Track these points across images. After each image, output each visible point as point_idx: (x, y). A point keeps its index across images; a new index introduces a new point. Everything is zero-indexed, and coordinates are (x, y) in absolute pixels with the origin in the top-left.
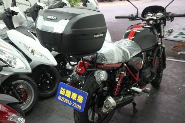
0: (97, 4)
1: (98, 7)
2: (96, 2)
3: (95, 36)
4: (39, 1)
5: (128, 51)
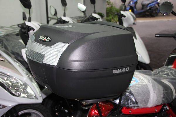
0: (135, 19)
1: (135, 23)
2: (133, 17)
3: (115, 72)
4: (65, 15)
5: (172, 87)
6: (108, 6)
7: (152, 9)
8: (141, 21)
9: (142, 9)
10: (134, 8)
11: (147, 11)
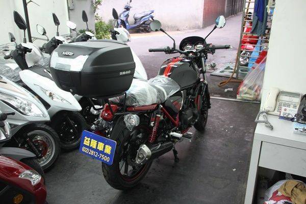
0: (129, 36)
1: (129, 39)
2: (127, 34)
3: (121, 73)
4: (58, 35)
5: (164, 90)
6: (96, 21)
7: (146, 23)
8: (135, 37)
9: (135, 23)
10: (126, 22)
11: (141, 25)
